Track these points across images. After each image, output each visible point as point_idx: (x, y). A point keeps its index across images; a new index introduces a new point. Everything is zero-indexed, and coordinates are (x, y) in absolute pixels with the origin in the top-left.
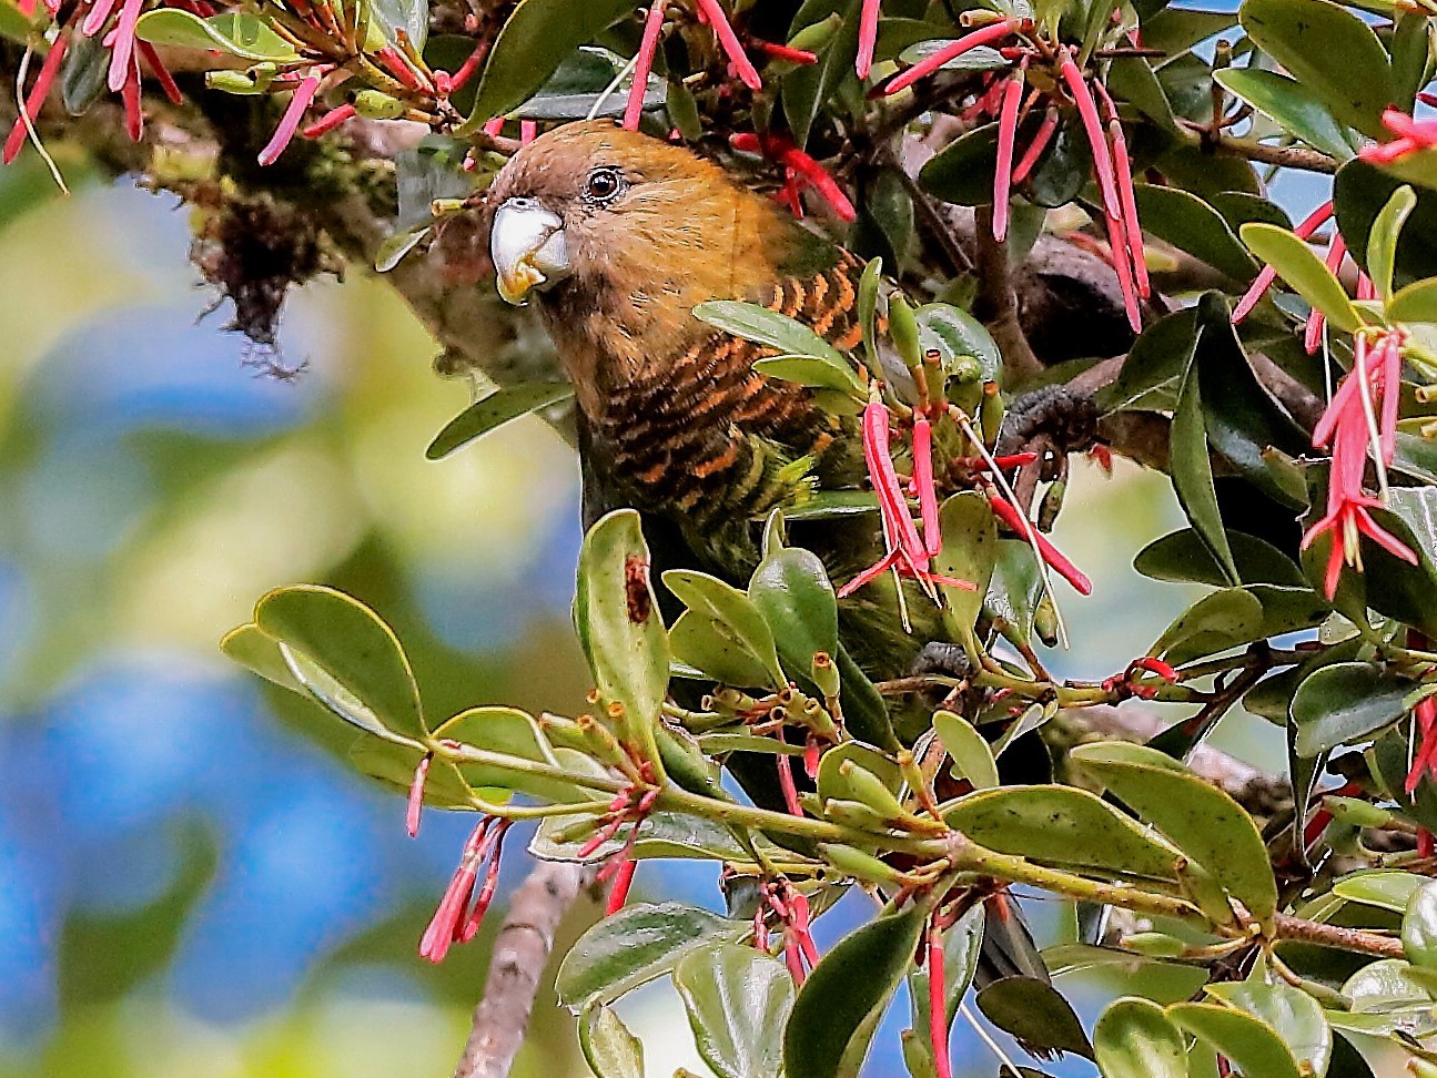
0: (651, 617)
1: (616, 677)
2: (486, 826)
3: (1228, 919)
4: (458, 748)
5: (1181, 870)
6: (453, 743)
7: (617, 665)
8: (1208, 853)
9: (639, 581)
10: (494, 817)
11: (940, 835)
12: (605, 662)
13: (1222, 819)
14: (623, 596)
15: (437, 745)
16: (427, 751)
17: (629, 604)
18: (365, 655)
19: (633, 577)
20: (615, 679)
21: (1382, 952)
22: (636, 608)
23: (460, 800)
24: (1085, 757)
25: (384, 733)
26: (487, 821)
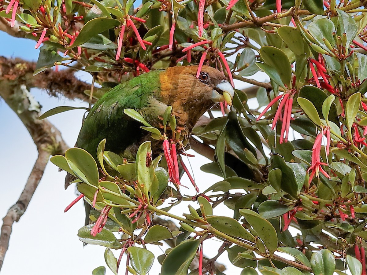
0: (151, 166)
1: (142, 178)
2: (106, 208)
3: (264, 252)
4: (105, 189)
5: (256, 240)
6: (104, 188)
7: (142, 176)
8: (265, 237)
9: (149, 158)
10: (108, 206)
11: (206, 224)
12: (140, 175)
13: (269, 230)
14: (145, 161)
15: (100, 188)
16: (98, 189)
17: (147, 163)
18: (88, 165)
19: (148, 156)
20: (141, 178)
21: (292, 265)
22: (148, 163)
23: (101, 201)
24: (243, 211)
25: (88, 183)
26: (106, 206)
